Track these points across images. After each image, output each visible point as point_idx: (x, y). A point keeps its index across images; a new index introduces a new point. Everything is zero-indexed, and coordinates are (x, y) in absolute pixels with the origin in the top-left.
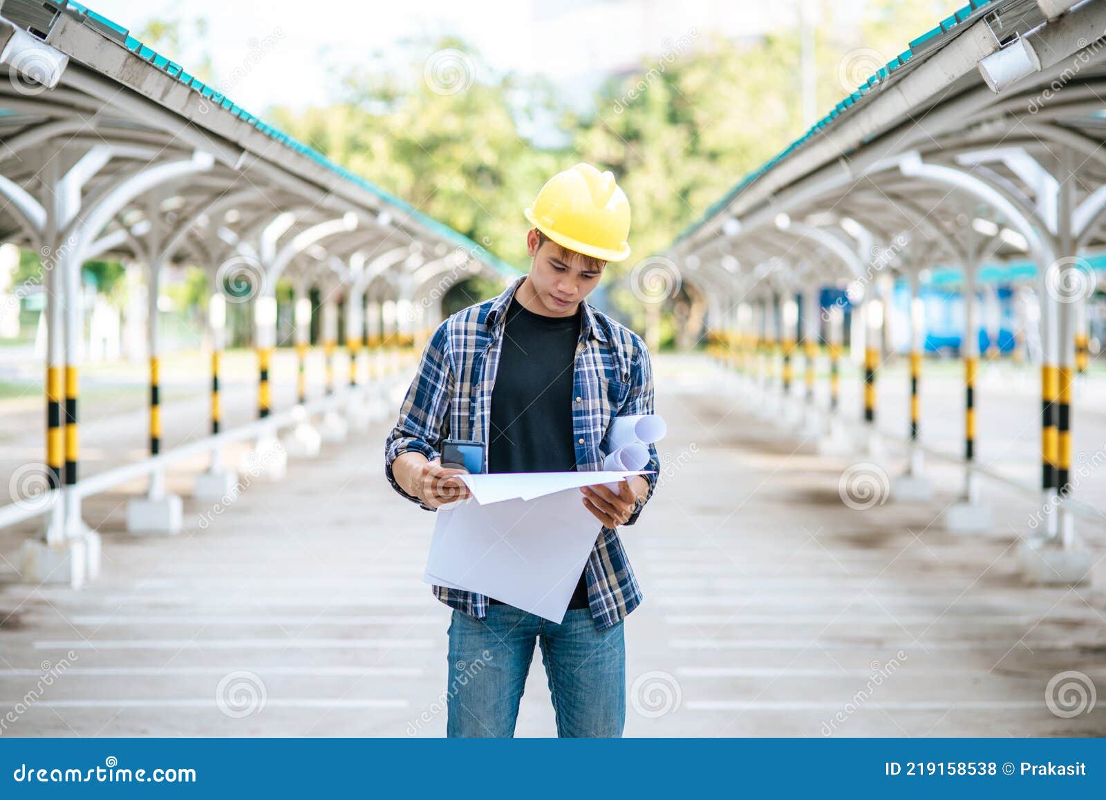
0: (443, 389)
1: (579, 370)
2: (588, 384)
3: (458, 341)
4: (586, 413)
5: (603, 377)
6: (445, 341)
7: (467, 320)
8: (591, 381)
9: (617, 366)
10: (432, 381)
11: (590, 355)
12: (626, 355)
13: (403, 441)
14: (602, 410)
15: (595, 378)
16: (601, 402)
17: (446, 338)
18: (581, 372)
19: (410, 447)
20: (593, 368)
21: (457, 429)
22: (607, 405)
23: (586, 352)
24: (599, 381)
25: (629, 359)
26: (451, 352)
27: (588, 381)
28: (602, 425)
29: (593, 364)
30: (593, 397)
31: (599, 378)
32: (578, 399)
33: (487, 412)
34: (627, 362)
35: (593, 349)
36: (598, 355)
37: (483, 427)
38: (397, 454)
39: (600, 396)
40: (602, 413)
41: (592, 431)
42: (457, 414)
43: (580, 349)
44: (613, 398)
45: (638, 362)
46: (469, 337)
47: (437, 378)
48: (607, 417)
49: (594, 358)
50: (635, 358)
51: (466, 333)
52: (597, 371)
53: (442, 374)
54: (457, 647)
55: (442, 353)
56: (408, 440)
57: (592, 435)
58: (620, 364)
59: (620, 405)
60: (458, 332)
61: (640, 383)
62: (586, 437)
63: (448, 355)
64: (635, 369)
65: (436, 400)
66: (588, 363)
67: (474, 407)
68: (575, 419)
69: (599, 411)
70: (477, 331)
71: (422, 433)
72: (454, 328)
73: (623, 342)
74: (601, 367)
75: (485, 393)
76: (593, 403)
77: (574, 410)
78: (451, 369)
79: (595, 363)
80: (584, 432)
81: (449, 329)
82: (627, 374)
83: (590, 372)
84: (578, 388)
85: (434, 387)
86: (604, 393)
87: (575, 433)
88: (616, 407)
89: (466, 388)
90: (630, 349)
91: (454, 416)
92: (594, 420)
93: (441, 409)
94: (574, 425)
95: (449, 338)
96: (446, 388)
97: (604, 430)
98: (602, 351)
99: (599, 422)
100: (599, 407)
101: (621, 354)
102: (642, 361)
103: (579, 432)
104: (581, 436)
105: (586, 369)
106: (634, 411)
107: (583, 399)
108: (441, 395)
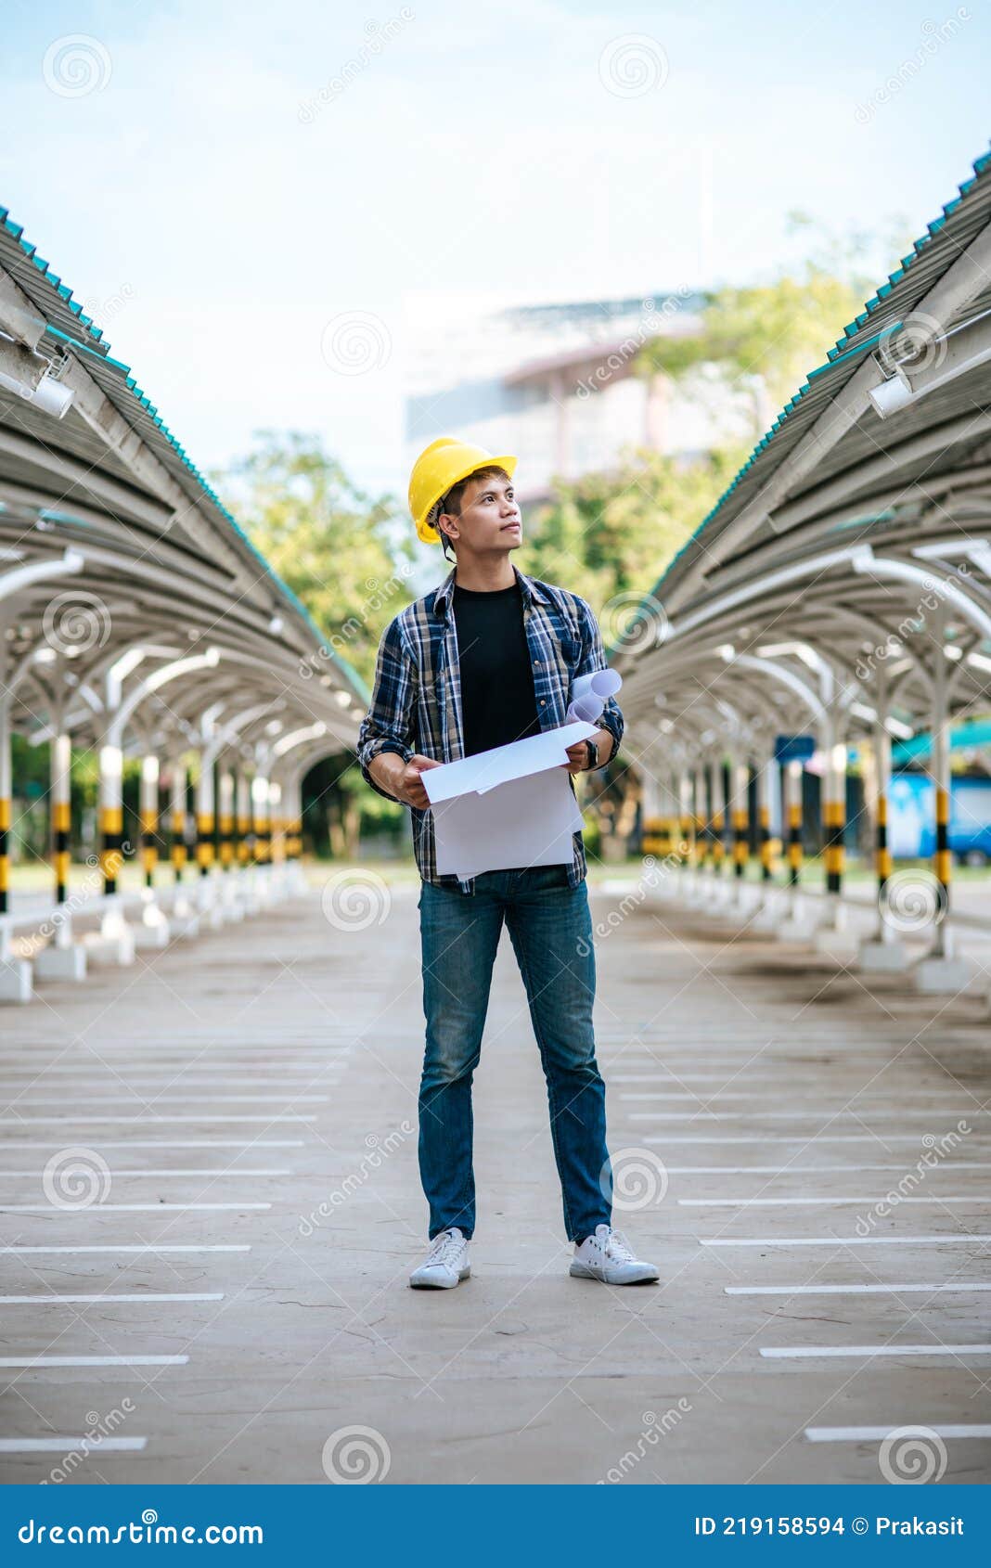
0: (406, 683)
1: (531, 636)
2: (543, 648)
3: (412, 632)
4: (545, 675)
5: (555, 639)
6: (400, 636)
7: (415, 613)
8: (545, 644)
9: (566, 627)
10: (394, 678)
11: (539, 620)
12: (571, 616)
13: (376, 743)
14: (559, 670)
15: (548, 640)
16: (557, 663)
17: (400, 632)
18: (534, 637)
19: (384, 749)
20: (544, 632)
21: (427, 717)
22: (563, 665)
23: (534, 618)
24: (552, 644)
25: (575, 619)
26: (409, 645)
27: (541, 643)
28: (562, 684)
29: (543, 628)
30: (549, 660)
31: (552, 640)
32: (536, 662)
33: (457, 696)
34: (573, 622)
35: (540, 614)
36: (546, 619)
37: (455, 710)
38: (373, 756)
39: (556, 658)
40: (560, 673)
41: (552, 692)
42: (424, 702)
43: (526, 616)
44: (568, 657)
45: (585, 620)
46: (422, 627)
47: (398, 673)
48: (565, 676)
49: (543, 622)
50: (580, 617)
51: (418, 624)
52: (548, 634)
53: (403, 668)
54: (430, 918)
55: (400, 649)
56: (381, 742)
57: (553, 696)
58: (568, 625)
59: (577, 665)
60: (410, 625)
61: (590, 640)
62: (548, 698)
63: (407, 649)
64: (584, 627)
65: (401, 695)
66: (539, 628)
67: (440, 693)
68: (535, 681)
69: (557, 672)
70: (428, 620)
71: (391, 731)
72: (405, 622)
73: (566, 604)
74: (551, 629)
75: (452, 678)
76: (550, 665)
77: (534, 673)
78: (412, 662)
79: (545, 626)
80: (545, 693)
81: (401, 624)
82: (576, 634)
83: (542, 636)
84: (534, 652)
85: (397, 683)
86: (559, 654)
87: (536, 695)
88: (572, 665)
89: (429, 675)
90: (574, 609)
91: (421, 706)
92: (553, 681)
93: (407, 702)
94: (536, 688)
95: (403, 633)
96: (410, 681)
97: (566, 689)
98: (549, 614)
99: (558, 682)
100: (556, 668)
101: (566, 616)
102: (587, 618)
103: (540, 695)
104: (543, 698)
105: (537, 634)
106: (590, 669)
107: (541, 662)
108: (405, 689)
